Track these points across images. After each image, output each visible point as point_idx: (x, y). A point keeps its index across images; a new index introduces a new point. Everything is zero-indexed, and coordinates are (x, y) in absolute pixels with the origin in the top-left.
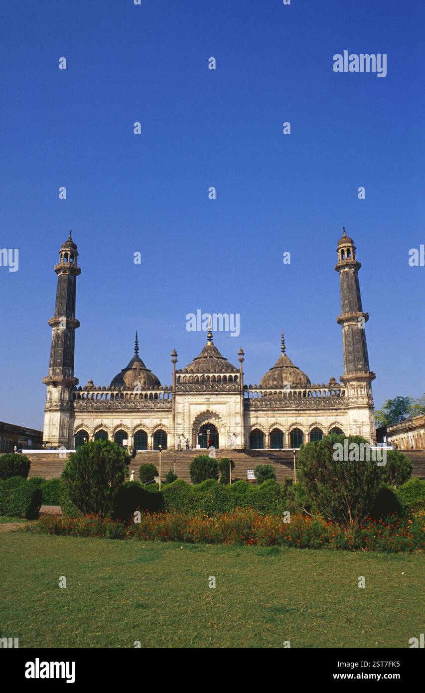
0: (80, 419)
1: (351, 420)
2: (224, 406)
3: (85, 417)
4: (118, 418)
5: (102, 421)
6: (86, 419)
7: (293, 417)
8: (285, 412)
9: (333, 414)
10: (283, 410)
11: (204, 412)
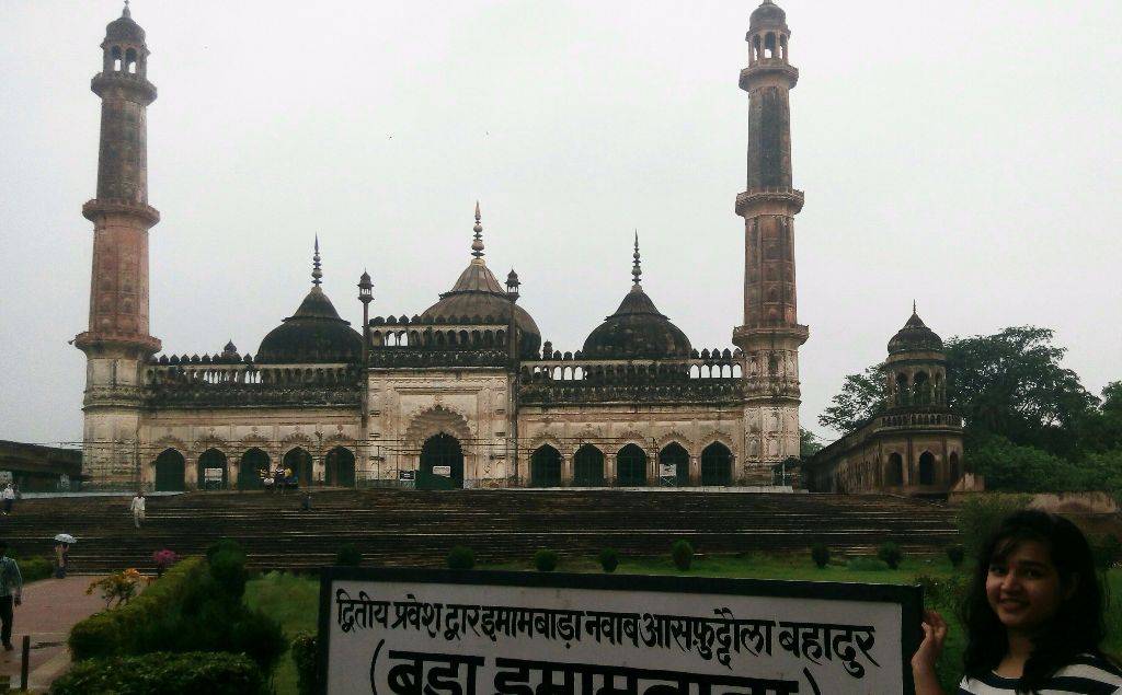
0: (163, 425)
1: (748, 430)
2: (473, 397)
3: (174, 422)
4: (246, 424)
5: (212, 430)
6: (175, 425)
7: (622, 420)
8: (606, 411)
9: (711, 416)
10: (604, 406)
11: (430, 410)
